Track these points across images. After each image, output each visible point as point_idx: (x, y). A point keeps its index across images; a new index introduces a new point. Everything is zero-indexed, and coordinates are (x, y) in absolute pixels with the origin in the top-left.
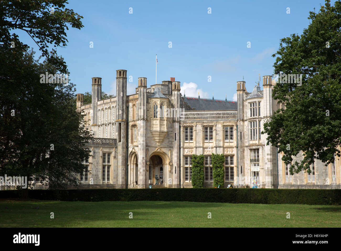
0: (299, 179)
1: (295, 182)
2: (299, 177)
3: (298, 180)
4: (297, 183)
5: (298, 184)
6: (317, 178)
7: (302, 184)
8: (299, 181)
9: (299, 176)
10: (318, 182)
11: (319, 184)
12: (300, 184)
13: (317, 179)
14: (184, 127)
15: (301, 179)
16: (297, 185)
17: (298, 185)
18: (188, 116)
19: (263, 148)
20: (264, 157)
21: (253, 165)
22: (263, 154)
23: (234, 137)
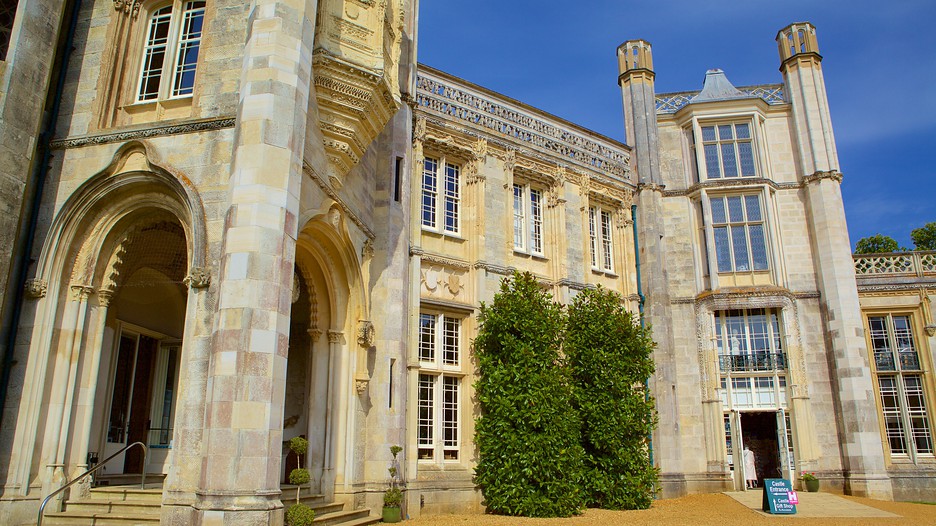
14: (429, 145)
18: (448, 100)
19: (795, 305)
20: (804, 345)
21: (729, 382)
22: (799, 335)
23: (615, 253)
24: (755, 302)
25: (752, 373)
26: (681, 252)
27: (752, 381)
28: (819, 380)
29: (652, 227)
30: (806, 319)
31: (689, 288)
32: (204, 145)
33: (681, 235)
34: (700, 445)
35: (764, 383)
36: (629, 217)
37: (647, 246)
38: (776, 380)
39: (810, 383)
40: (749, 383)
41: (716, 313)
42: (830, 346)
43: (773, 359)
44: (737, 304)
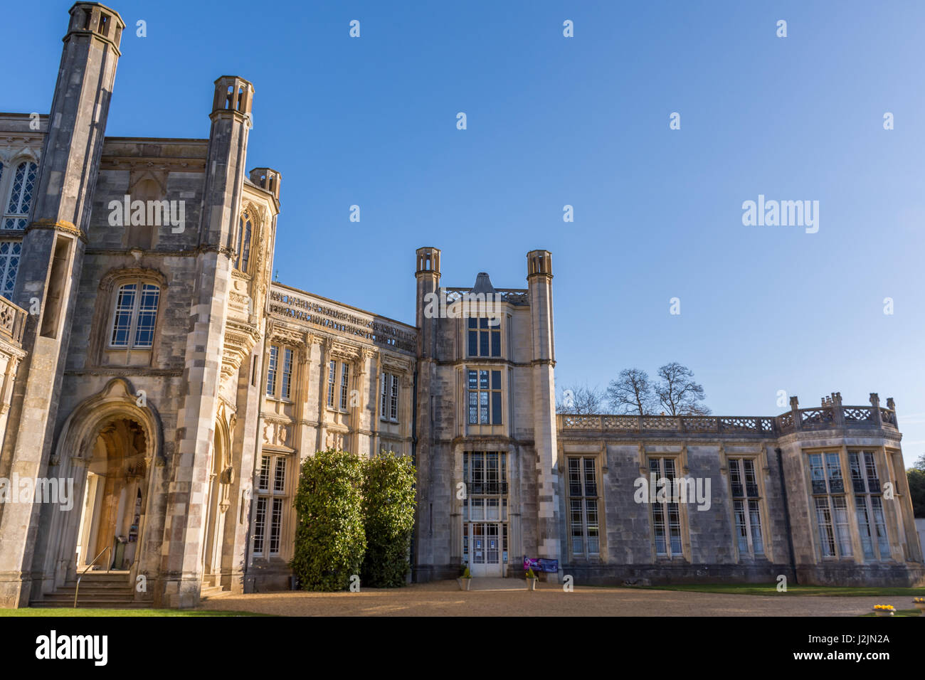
0: (632, 549)
1: (615, 556)
2: (632, 541)
3: (630, 551)
4: (625, 560)
5: (630, 561)
6: (696, 546)
7: (641, 563)
8: (633, 553)
9: (632, 538)
10: (699, 555)
11: (702, 561)
12: (637, 562)
13: (694, 548)
15: (639, 550)
16: (626, 565)
17: (630, 565)
19: (517, 450)
20: (521, 478)
21: (470, 502)
22: (518, 471)
23: (399, 406)
24: (490, 447)
25: (486, 496)
26: (446, 407)
27: (485, 501)
28: (528, 502)
29: (426, 389)
30: (524, 460)
31: (449, 433)
32: (162, 385)
33: (447, 395)
34: (447, 546)
35: (493, 503)
36: (411, 380)
37: (422, 403)
38: (500, 501)
39: (522, 504)
40: (483, 503)
41: (466, 453)
42: (537, 480)
43: (500, 486)
44: (479, 447)
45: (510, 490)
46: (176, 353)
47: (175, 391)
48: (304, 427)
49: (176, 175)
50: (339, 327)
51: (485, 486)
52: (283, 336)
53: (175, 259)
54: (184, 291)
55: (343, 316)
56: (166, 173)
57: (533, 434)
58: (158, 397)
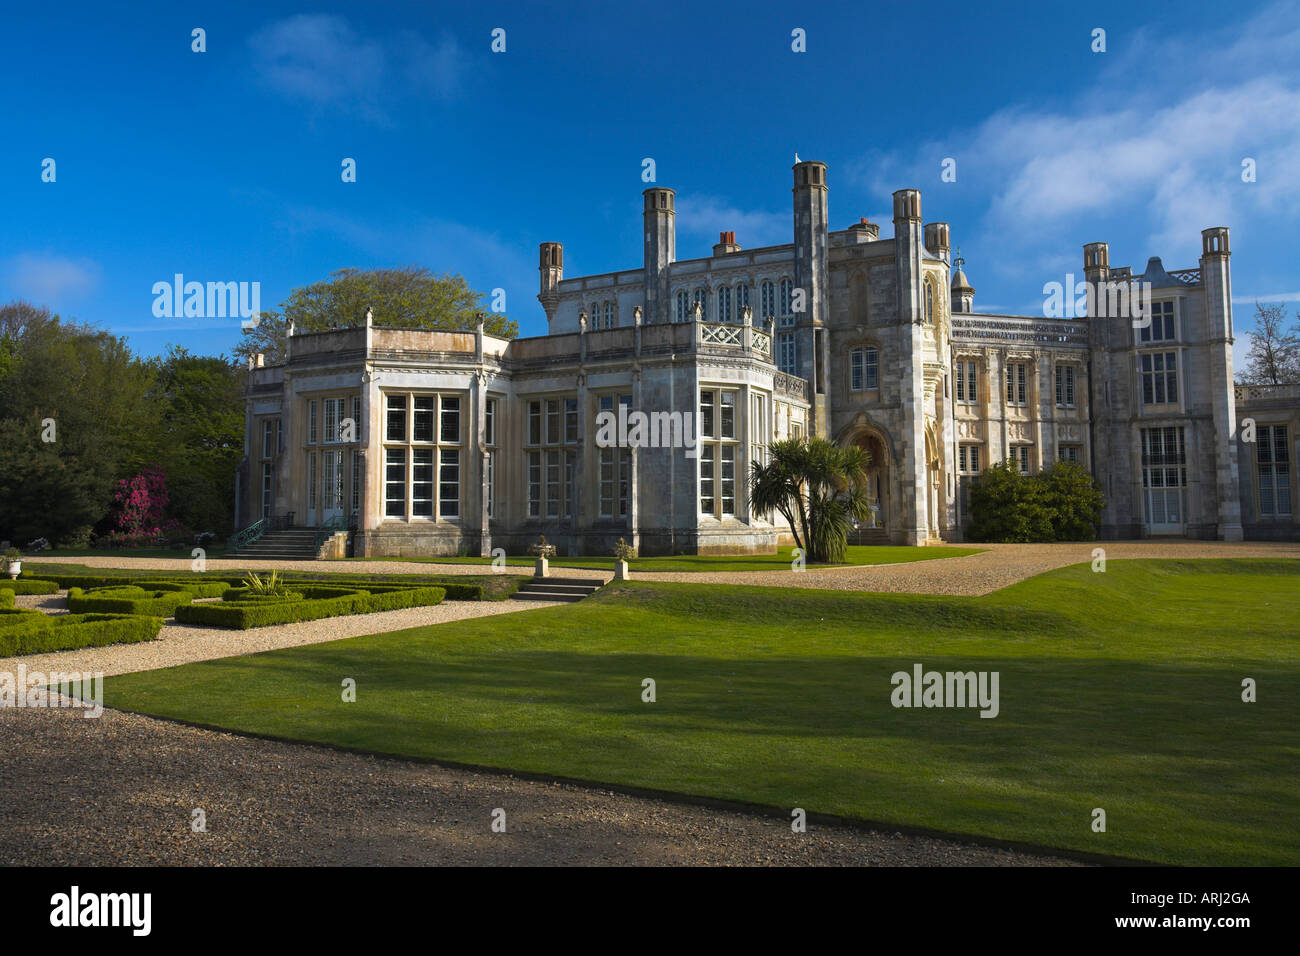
14: (958, 358)
21: (1149, 471)
22: (1196, 444)
23: (1075, 394)
24: (1165, 424)
25: (1165, 467)
26: (1122, 390)
27: (1164, 470)
28: (1207, 470)
29: (1100, 376)
30: (1202, 433)
31: (1126, 413)
32: (888, 414)
33: (1122, 379)
34: (1128, 509)
36: (1085, 370)
37: (1097, 388)
38: (1179, 470)
40: (1162, 472)
41: (1143, 431)
42: (1214, 451)
43: (1179, 457)
44: (1154, 425)
45: (1188, 461)
46: (894, 393)
47: (896, 418)
48: (990, 422)
49: (876, 269)
50: (1013, 337)
51: (1164, 458)
52: (965, 354)
53: (884, 329)
54: (893, 351)
55: (1014, 326)
56: (869, 269)
57: (1212, 409)
58: (887, 423)
